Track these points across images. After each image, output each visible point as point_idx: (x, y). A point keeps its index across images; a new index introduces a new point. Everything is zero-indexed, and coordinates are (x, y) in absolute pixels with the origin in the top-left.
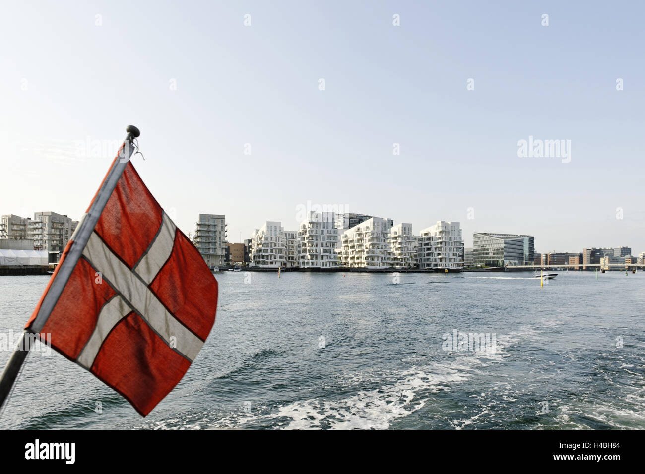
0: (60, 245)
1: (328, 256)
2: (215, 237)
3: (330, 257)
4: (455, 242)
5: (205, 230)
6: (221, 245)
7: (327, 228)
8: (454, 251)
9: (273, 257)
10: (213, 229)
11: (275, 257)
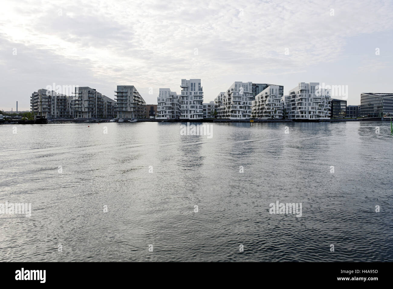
0: (49, 107)
1: (194, 111)
2: (126, 100)
3: (197, 111)
4: (314, 98)
5: (120, 95)
6: (130, 105)
7: (194, 90)
8: (313, 105)
9: (164, 112)
10: (125, 95)
11: (165, 112)
